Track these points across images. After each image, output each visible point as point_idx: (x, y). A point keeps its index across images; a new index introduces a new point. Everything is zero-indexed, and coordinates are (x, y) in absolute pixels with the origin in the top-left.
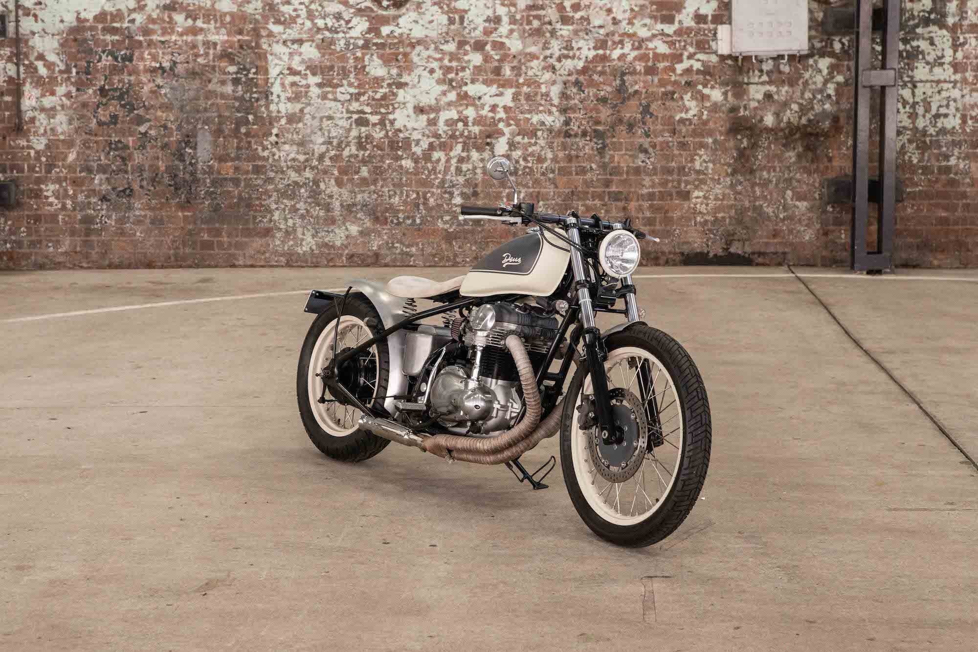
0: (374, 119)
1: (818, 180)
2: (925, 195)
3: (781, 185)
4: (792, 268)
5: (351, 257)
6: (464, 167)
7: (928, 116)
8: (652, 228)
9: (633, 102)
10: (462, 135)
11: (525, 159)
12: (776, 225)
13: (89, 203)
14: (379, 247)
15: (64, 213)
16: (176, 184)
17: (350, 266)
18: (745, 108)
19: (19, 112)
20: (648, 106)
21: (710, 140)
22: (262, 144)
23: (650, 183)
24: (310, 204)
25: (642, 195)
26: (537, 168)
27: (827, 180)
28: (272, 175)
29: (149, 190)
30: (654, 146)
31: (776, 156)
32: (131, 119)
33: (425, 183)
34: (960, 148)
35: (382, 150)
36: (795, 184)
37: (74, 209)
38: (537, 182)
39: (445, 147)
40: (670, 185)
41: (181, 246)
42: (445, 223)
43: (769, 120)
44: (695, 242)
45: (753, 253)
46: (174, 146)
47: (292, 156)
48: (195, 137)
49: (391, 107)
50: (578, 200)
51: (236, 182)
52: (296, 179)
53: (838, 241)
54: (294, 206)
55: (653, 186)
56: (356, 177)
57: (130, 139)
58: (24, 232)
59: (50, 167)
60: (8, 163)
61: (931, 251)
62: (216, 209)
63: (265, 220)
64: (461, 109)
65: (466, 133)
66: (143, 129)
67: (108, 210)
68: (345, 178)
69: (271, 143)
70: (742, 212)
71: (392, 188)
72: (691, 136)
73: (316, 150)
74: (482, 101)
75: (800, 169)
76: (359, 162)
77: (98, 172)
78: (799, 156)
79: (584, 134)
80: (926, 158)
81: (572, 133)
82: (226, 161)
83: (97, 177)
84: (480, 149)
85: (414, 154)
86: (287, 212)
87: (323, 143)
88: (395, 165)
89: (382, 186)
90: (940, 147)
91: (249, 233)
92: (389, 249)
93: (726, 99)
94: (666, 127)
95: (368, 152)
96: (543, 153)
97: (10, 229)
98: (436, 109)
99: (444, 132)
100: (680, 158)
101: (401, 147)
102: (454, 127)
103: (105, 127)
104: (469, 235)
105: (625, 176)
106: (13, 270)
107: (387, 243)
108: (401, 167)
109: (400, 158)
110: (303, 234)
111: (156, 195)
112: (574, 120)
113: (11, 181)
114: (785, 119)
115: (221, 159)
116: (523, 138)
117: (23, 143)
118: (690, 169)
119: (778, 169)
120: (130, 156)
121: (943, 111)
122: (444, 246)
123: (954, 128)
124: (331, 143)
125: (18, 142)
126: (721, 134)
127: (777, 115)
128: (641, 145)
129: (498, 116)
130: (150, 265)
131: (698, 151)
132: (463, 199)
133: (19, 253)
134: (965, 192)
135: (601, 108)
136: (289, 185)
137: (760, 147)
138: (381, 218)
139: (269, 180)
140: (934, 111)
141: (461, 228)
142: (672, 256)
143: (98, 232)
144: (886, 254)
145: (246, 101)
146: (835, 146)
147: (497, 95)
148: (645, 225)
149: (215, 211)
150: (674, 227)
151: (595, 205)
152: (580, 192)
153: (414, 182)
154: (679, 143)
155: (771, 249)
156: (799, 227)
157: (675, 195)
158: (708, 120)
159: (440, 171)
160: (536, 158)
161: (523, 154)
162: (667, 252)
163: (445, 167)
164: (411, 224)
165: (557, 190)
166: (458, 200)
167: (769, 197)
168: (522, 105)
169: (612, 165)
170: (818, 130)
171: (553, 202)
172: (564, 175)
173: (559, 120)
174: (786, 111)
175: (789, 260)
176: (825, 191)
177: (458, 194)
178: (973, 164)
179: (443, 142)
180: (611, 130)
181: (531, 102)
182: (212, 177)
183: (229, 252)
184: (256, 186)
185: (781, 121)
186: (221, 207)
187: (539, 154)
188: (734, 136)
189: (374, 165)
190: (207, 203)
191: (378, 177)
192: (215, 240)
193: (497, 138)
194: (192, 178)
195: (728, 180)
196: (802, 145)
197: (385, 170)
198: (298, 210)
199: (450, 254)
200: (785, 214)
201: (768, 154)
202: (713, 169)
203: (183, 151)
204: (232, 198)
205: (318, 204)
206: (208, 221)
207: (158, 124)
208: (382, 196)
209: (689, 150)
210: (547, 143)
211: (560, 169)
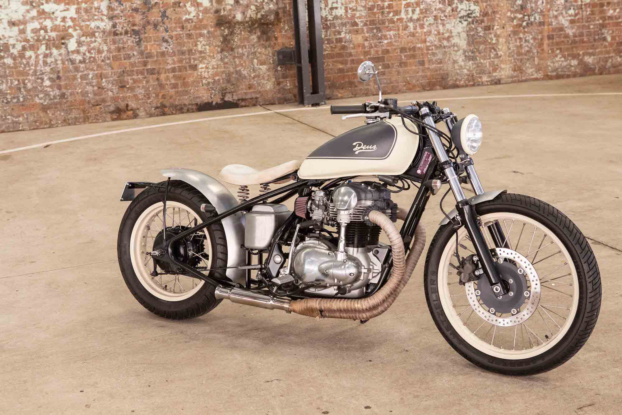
1: (271, 52)
2: (330, 56)
3: (251, 56)
4: (267, 107)
6: (49, 60)
7: (327, 9)
8: (177, 90)
9: (155, 10)
10: (44, 38)
11: (89, 52)
12: (250, 81)
18: (224, 10)
20: (165, 12)
21: (205, 32)
23: (172, 61)
25: (168, 70)
26: (98, 57)
27: (276, 51)
30: (171, 38)
31: (245, 38)
33: (23, 73)
34: (346, 27)
36: (258, 55)
38: (99, 66)
39: (32, 48)
40: (184, 62)
42: (41, 99)
43: (239, 17)
44: (203, 96)
45: (239, 100)
50: (128, 76)
53: (286, 88)
55: (174, 63)
61: (337, 88)
64: (41, 21)
65: (47, 37)
70: (229, 75)
72: (193, 29)
74: (55, 15)
75: (260, 45)
78: (259, 38)
79: (126, 33)
80: (328, 34)
81: (118, 32)
84: (58, 48)
85: (12, 54)
90: (335, 27)
92: (4, 120)
93: (212, 4)
94: (178, 25)
96: (101, 47)
98: (24, 23)
99: (32, 37)
100: (188, 44)
101: (2, 50)
104: (58, 106)
105: (156, 58)
108: (4, 64)
109: (3, 58)
112: (118, 24)
114: (248, 16)
116: (86, 38)
118: (195, 50)
119: (247, 47)
121: (335, 5)
122: (42, 115)
123: (341, 15)
126: (212, 27)
127: (243, 13)
128: (163, 38)
129: (67, 25)
132: (51, 82)
134: (351, 52)
135: (135, 14)
137: (236, 34)
140: (330, 6)
141: (52, 101)
142: (190, 106)
146: (278, 30)
147: (64, 10)
148: (172, 88)
150: (190, 88)
151: (139, 78)
152: (128, 71)
153: (15, 73)
154: (187, 34)
155: (249, 96)
156: (263, 81)
157: (188, 68)
158: (203, 19)
159: (32, 64)
160: (96, 51)
161: (88, 49)
162: (187, 103)
163: (36, 61)
164: (17, 102)
165: (113, 71)
166: (47, 83)
167: (244, 64)
168: (83, 16)
169: (146, 51)
170: (267, 21)
171: (112, 79)
172: (116, 60)
173: (109, 25)
174: (248, 10)
175: (260, 102)
176: (276, 58)
177: (47, 79)
178: (353, 36)
179: (32, 45)
180: (143, 29)
181: (88, 14)
185: (246, 17)
187: (99, 48)
188: (220, 28)
193: (69, 39)
195: (219, 56)
196: (260, 31)
199: (47, 120)
200: (255, 74)
201: (241, 38)
202: (209, 50)
209: (194, 39)
210: (103, 40)
211: (113, 57)
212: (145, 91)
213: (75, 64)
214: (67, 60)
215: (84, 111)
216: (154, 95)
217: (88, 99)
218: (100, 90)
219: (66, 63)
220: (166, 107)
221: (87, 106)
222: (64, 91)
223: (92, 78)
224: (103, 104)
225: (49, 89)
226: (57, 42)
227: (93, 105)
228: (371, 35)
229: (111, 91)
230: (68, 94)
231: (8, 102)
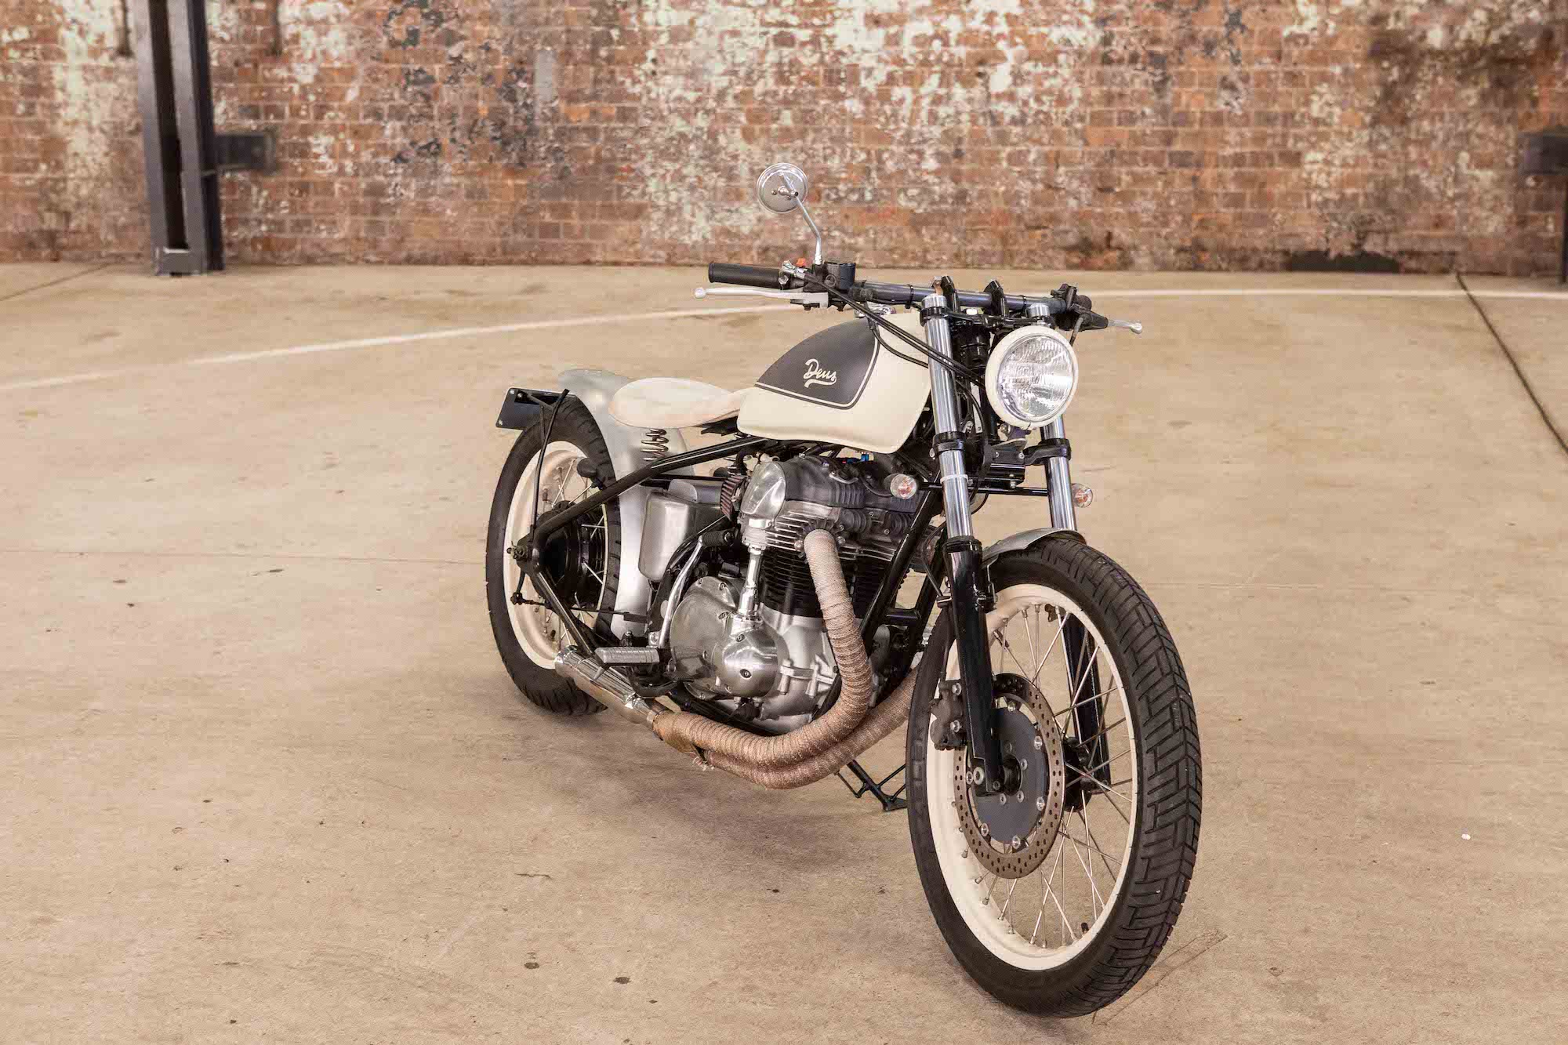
0: (803, 35)
1: (1513, 136)
3: (1452, 143)
4: (1466, 280)
5: (765, 250)
6: (942, 111)
8: (1239, 210)
9: (1213, 8)
10: (939, 60)
11: (1038, 100)
12: (1441, 207)
13: (378, 165)
15: (340, 179)
16: (502, 136)
18: (1398, 16)
19: (276, 28)
20: (1238, 13)
21: (1337, 70)
22: (631, 75)
23: (1238, 139)
24: (703, 168)
25: (1224, 158)
26: (1056, 113)
27: (1528, 135)
28: (646, 122)
29: (464, 146)
30: (1245, 79)
31: (1444, 95)
32: (438, 36)
33: (882, 137)
35: (814, 83)
36: (1475, 140)
37: (356, 174)
38: (1056, 136)
39: (910, 79)
40: (1269, 142)
41: (510, 232)
42: (911, 199)
43: (1436, 37)
44: (1307, 234)
45: (1401, 253)
46: (500, 79)
47: (678, 92)
48: (531, 63)
49: (828, 16)
50: (1121, 165)
51: (592, 133)
52: (682, 129)
53: (1542, 234)
54: (678, 171)
55: (1242, 144)
56: (774, 126)
57: (437, 67)
58: (285, 208)
59: (321, 110)
60: (262, 104)
62: (563, 175)
63: (635, 193)
64: (937, 18)
65: (945, 58)
66: (454, 51)
67: (404, 175)
68: (757, 127)
69: (646, 75)
70: (1385, 186)
71: (829, 144)
72: (1306, 62)
73: (713, 84)
74: (971, 6)
75: (1484, 115)
76: (779, 102)
77: (390, 116)
78: (1484, 97)
79: (1134, 59)
81: (1113, 56)
82: (577, 101)
83: (389, 126)
84: (967, 83)
85: (864, 90)
86: (668, 180)
87: (724, 74)
88: (835, 107)
89: (814, 141)
91: (610, 211)
93: (1366, 2)
94: (1266, 48)
95: (793, 87)
96: (1067, 89)
97: (266, 203)
98: (899, 19)
99: (912, 56)
100: (1287, 98)
101: (843, 80)
102: (927, 48)
103: (400, 48)
104: (948, 221)
105: (1197, 127)
106: (273, 264)
107: (820, 230)
108: (843, 111)
109: (842, 97)
110: (693, 215)
111: (474, 153)
112: (1117, 37)
113: (267, 130)
114: (1463, 36)
115: (571, 98)
117: (281, 72)
118: (1303, 115)
119: (1447, 118)
120: (437, 92)
122: (907, 236)
124: (735, 73)
125: (276, 71)
126: (1356, 59)
127: (1450, 28)
128: (1225, 78)
129: (996, 31)
130: (466, 260)
132: (939, 162)
133: (277, 239)
135: (1161, 16)
136: (672, 139)
137: (1420, 80)
138: (812, 192)
139: (642, 131)
141: (935, 207)
142: (1269, 256)
143: (390, 209)
145: (609, 8)
146: (1543, 81)
148: (1227, 206)
149: (561, 178)
150: (1273, 210)
151: (1148, 173)
152: (1124, 152)
153: (863, 134)
154: (1287, 73)
155: (1433, 247)
156: (1478, 212)
157: (1276, 158)
158: (1336, 37)
159: (903, 117)
160: (1054, 98)
161: (1035, 90)
162: (1261, 248)
163: (913, 111)
164: (858, 201)
165: (1088, 149)
166: (931, 164)
167: (1430, 163)
168: (1035, 12)
169: (1176, 109)
170: (1517, 53)
171: (1081, 168)
172: (1099, 125)
173: (1094, 37)
174: (1464, 21)
175: (1461, 266)
176: (1523, 153)
177: (932, 155)
179: (910, 72)
180: (1177, 52)
181: (1048, 9)
182: (557, 125)
183: (581, 241)
184: (623, 139)
185: (1456, 39)
186: (570, 173)
187: (1061, 92)
188: (1378, 64)
189: (802, 107)
190: (549, 165)
191: (808, 126)
192: (562, 222)
193: (994, 65)
194: (527, 127)
195: (1365, 135)
196: (1490, 77)
197: (819, 116)
198: (685, 177)
199: (918, 250)
200: (1457, 191)
201: (1432, 93)
202: (1341, 117)
203: (513, 86)
204: (587, 158)
205: (716, 169)
206: (553, 193)
207: (477, 44)
208: (814, 157)
209: (1303, 85)
210: (1074, 74)
211: (1093, 116)
212: (1159, 205)
213: (999, 124)
214: (984, 114)
215: (1004, 239)
216: (1179, 218)
217: (1018, 210)
218: (1050, 191)
219: (981, 120)
220: (1204, 250)
221: (1013, 225)
222: (966, 185)
223: (1035, 161)
224: (1051, 226)
225: (931, 179)
226: (968, 70)
227: (1029, 228)
229: (1076, 198)
230: (975, 194)
231: (839, 200)
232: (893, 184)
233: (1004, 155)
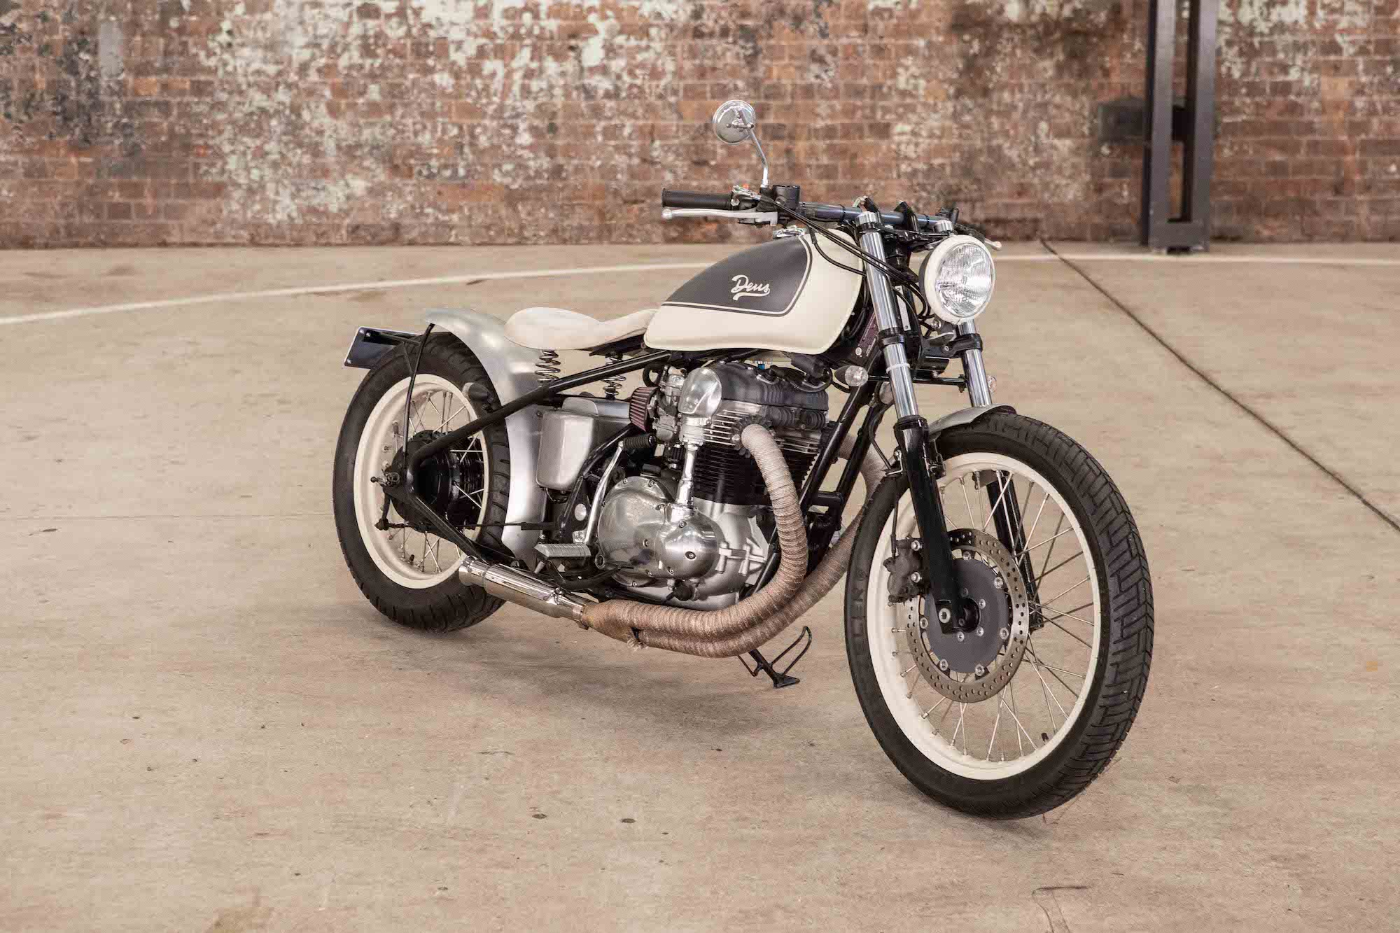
0: (389, 7)
1: (1087, 105)
2: (1251, 128)
4: (1052, 245)
5: (355, 229)
6: (535, 85)
8: (832, 182)
10: (530, 33)
11: (631, 73)
12: (1023, 176)
14: (401, 214)
16: (64, 111)
17: (353, 245)
21: (921, 43)
22: (205, 47)
23: (829, 111)
24: (286, 144)
25: (816, 130)
26: (650, 87)
27: (1101, 104)
28: (223, 96)
29: (21, 122)
31: (1022, 67)
33: (473, 111)
34: (1305, 54)
35: (402, 57)
36: (1053, 111)
38: (650, 109)
39: (502, 53)
40: (859, 113)
41: (76, 212)
42: (506, 174)
43: (1013, 11)
45: (987, 221)
46: (60, 52)
47: (256, 66)
48: (94, 33)
50: (715, 138)
51: (165, 108)
52: (263, 104)
53: (1118, 201)
54: (259, 148)
55: (832, 117)
56: (361, 101)
61: (1259, 214)
62: (133, 151)
63: (214, 170)
65: (536, 31)
68: (343, 102)
69: (221, 46)
70: (971, 156)
71: (419, 118)
72: (891, 36)
73: (294, 57)
75: (1059, 86)
76: (365, 76)
78: (1060, 68)
79: (725, 32)
80: (1253, 70)
81: (705, 30)
82: (148, 74)
84: (559, 57)
85: (454, 63)
86: (249, 157)
87: (307, 46)
88: (424, 81)
90: (1274, 52)
91: (186, 190)
92: (417, 216)
94: (853, 22)
95: (379, 61)
96: (659, 62)
99: (502, 28)
100: (874, 72)
101: (432, 53)
102: (517, 22)
104: (544, 196)
105: (789, 100)
107: (413, 207)
108: (433, 85)
109: (431, 70)
110: (277, 193)
111: (33, 128)
112: (708, 10)
114: (1038, 9)
118: (890, 88)
119: (1026, 90)
122: (503, 212)
123: (1296, 22)
124: (318, 46)
126: (938, 31)
127: (1026, 2)
128: (814, 52)
129: (587, 4)
130: (26, 243)
131: (903, 61)
132: (534, 136)
134: (1312, 123)
136: (252, 114)
137: (999, 53)
138: (404, 168)
139: (218, 106)
141: (531, 183)
144: (1197, 222)
146: (1115, 52)
148: (821, 177)
149: (131, 155)
150: (866, 181)
151: (742, 146)
153: (454, 109)
154: (873, 46)
155: (1016, 214)
156: (1058, 180)
157: (866, 131)
158: (918, 11)
159: (496, 90)
160: (648, 72)
161: (628, 64)
163: (504, 85)
164: (451, 178)
165: (682, 123)
166: (525, 138)
167: (1012, 132)
169: (767, 82)
170: (1088, 26)
171: (676, 141)
172: (693, 98)
173: (685, 10)
175: (1043, 232)
176: (1098, 122)
177: (525, 130)
178: (1324, 79)
179: (501, 46)
180: (767, 26)
182: (124, 99)
183: (153, 221)
184: (197, 114)
185: (1032, 12)
186: (141, 149)
187: (654, 67)
188: (959, 36)
189: (389, 81)
190: (117, 142)
191: (397, 101)
192: (133, 202)
193: (586, 39)
194: (91, 102)
195: (950, 106)
196: (1064, 50)
197: (408, 90)
198: (267, 154)
199: (514, 225)
200: (1037, 159)
201: (1011, 66)
202: (926, 89)
203: (74, 57)
204: (158, 134)
205: (300, 145)
206: (120, 171)
207: (32, 13)
208: (403, 132)
209: (889, 59)
210: (666, 47)
211: (686, 89)
212: (755, 178)
213: (592, 97)
214: (577, 88)
215: (602, 214)
217: (614, 185)
218: (646, 166)
219: (575, 94)
221: (610, 198)
222: (561, 160)
223: (630, 135)
224: (648, 201)
225: (527, 154)
228: (1376, 80)
229: (671, 171)
230: (571, 168)
231: (431, 176)
232: (487, 160)
233: (598, 129)
